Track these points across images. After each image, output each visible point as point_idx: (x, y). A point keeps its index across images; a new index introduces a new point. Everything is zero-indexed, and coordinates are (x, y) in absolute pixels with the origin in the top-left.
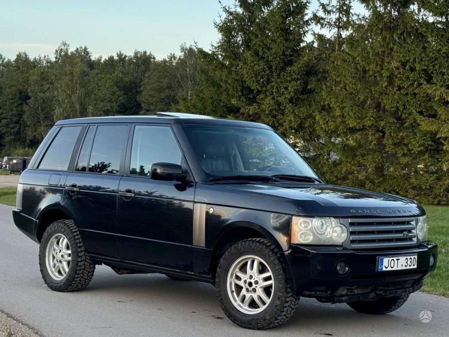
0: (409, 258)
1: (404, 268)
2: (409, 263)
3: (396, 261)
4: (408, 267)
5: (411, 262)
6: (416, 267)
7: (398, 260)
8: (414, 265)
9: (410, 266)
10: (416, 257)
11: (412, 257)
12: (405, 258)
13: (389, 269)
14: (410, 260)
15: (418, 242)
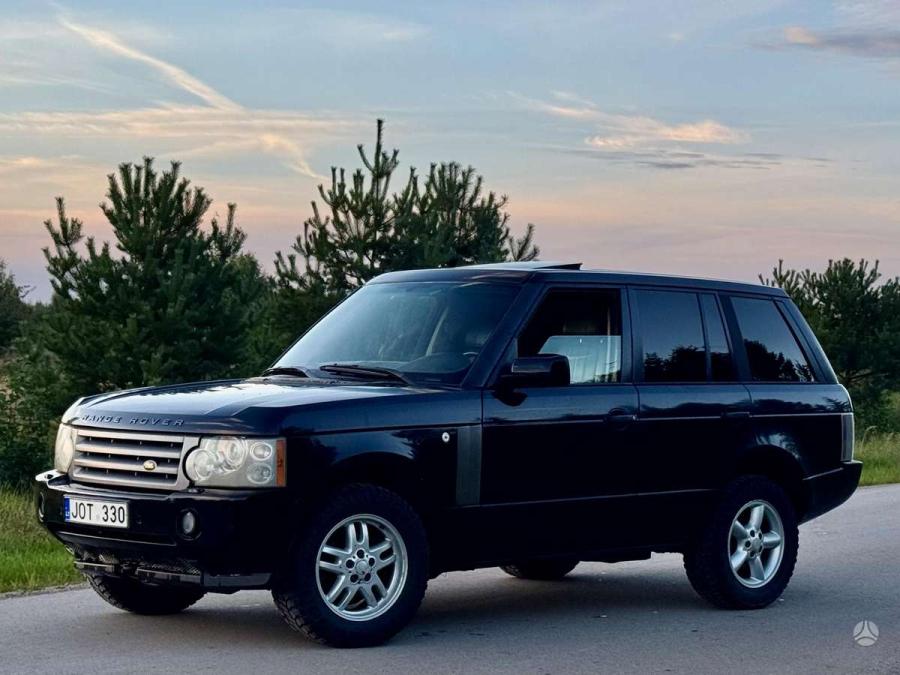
0: (109, 505)
1: (101, 523)
2: (111, 515)
3: (87, 508)
4: (109, 523)
5: (114, 514)
6: (125, 525)
7: (90, 505)
8: (122, 522)
9: (114, 521)
10: (125, 506)
11: (117, 506)
12: (103, 504)
13: (78, 520)
14: (113, 511)
15: (181, 484)
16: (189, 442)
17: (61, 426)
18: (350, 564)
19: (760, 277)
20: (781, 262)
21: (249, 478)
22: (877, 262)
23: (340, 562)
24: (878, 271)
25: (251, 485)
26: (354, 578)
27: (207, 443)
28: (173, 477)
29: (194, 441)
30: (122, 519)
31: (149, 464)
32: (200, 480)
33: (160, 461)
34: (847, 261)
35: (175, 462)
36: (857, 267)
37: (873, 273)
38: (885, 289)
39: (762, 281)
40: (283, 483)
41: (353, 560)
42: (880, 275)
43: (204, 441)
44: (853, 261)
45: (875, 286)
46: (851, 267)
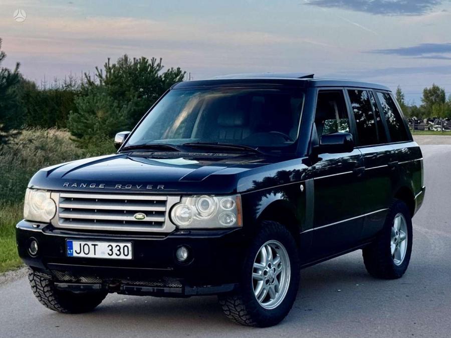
0: (114, 245)
1: (107, 256)
2: (115, 251)
3: (92, 247)
4: (114, 257)
5: (119, 250)
6: (130, 257)
7: (94, 245)
8: (126, 255)
9: (118, 255)
10: (129, 245)
11: (122, 245)
12: (107, 244)
13: (82, 255)
14: (118, 248)
15: (168, 228)
16: (171, 200)
17: (28, 190)
18: (265, 273)
19: (97, 68)
20: (109, 59)
21: (220, 222)
22: (161, 59)
23: (260, 272)
24: (162, 65)
25: (221, 227)
26: (267, 282)
27: (187, 200)
28: (160, 224)
29: (177, 199)
30: (126, 253)
31: (139, 216)
32: (183, 224)
33: (148, 213)
34: (144, 59)
35: (162, 214)
36: (150, 62)
37: (159, 65)
38: (166, 75)
39: (98, 71)
40: (241, 224)
41: (267, 270)
42: (163, 66)
43: (184, 199)
44: (147, 58)
45: (161, 73)
46: (147, 62)
